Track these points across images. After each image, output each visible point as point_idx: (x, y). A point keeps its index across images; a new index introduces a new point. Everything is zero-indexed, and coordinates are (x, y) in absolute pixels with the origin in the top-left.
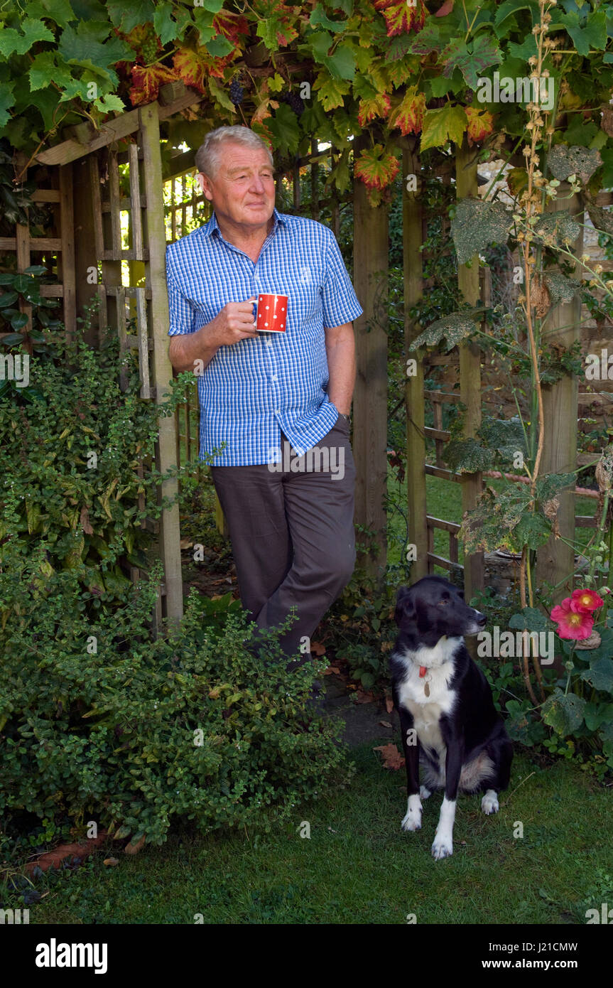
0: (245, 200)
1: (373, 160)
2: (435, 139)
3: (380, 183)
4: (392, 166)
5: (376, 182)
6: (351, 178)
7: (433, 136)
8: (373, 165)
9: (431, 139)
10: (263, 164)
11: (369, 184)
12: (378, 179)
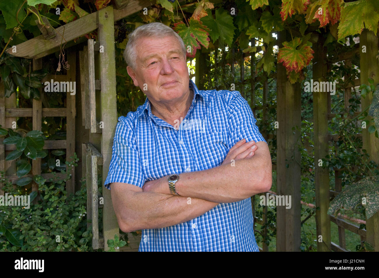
0: (159, 81)
1: (292, 49)
2: (352, 28)
3: (298, 67)
4: (307, 53)
5: (295, 66)
6: (276, 63)
7: (350, 26)
8: (292, 53)
9: (348, 29)
10: (170, 50)
11: (289, 68)
12: (297, 64)
